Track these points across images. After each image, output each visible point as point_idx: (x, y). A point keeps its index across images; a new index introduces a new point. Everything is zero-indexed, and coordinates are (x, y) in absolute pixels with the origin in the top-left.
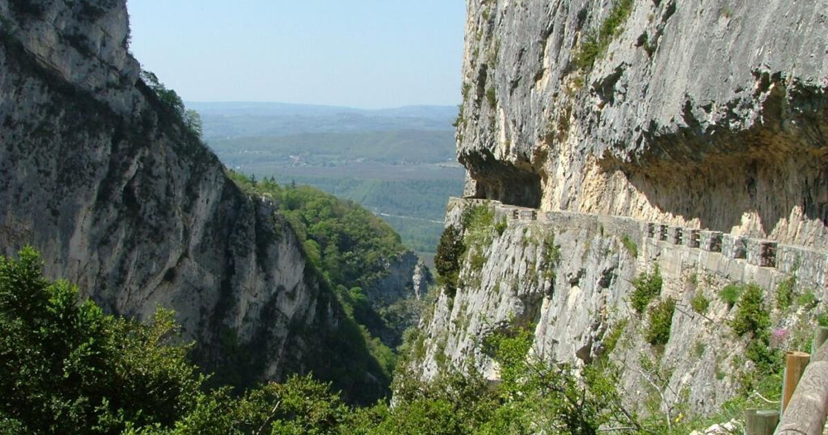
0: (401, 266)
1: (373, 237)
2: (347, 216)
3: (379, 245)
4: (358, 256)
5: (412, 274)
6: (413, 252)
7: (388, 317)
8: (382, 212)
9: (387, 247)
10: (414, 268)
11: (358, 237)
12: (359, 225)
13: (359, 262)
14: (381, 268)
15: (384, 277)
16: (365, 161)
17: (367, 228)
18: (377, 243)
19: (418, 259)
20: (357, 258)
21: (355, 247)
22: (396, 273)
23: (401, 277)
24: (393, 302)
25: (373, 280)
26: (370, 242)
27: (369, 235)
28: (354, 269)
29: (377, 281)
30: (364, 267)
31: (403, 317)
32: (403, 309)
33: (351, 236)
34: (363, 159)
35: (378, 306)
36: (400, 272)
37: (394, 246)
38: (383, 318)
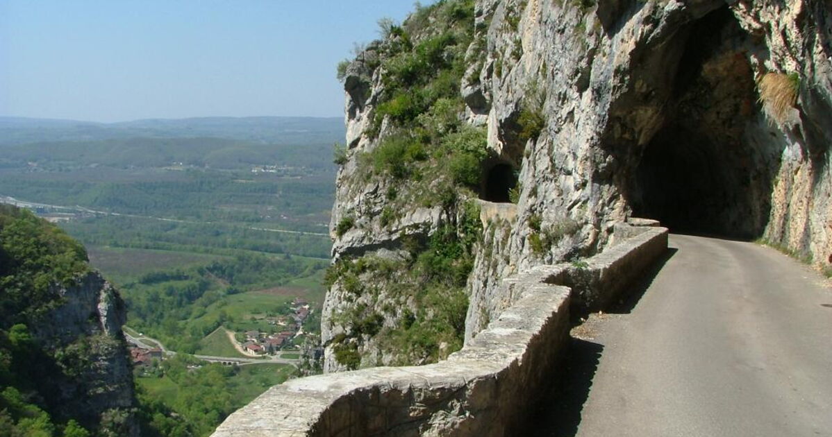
0: (82, 293)
1: (45, 255)
2: (9, 227)
3: (51, 265)
4: (23, 282)
5: (96, 301)
6: (97, 273)
7: (66, 360)
8: (113, 211)
9: (61, 266)
10: (99, 295)
11: (22, 255)
12: (25, 240)
13: (24, 289)
14: (56, 297)
15: (59, 308)
16: (97, 166)
17: (37, 243)
18: (49, 262)
19: (103, 281)
20: (20, 284)
21: (18, 268)
22: (75, 301)
23: (82, 307)
24: (73, 341)
25: (44, 313)
26: (39, 261)
27: (38, 252)
28: (16, 299)
29: (49, 313)
30: (31, 295)
31: (86, 359)
32: (86, 349)
33: (14, 253)
34: (96, 164)
35: (53, 346)
36: (80, 300)
37: (72, 264)
38: (59, 363)
